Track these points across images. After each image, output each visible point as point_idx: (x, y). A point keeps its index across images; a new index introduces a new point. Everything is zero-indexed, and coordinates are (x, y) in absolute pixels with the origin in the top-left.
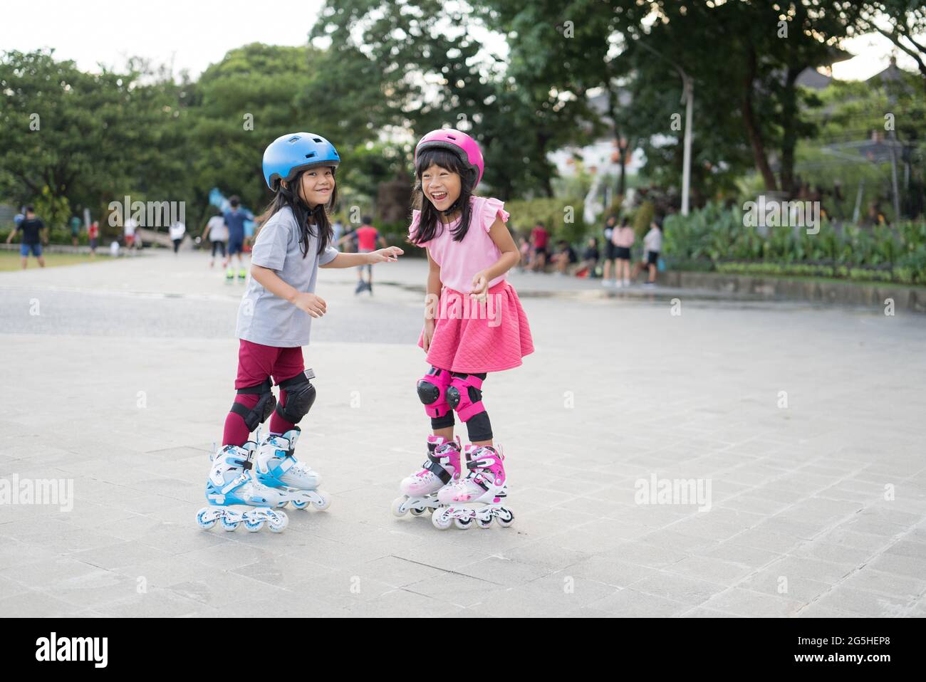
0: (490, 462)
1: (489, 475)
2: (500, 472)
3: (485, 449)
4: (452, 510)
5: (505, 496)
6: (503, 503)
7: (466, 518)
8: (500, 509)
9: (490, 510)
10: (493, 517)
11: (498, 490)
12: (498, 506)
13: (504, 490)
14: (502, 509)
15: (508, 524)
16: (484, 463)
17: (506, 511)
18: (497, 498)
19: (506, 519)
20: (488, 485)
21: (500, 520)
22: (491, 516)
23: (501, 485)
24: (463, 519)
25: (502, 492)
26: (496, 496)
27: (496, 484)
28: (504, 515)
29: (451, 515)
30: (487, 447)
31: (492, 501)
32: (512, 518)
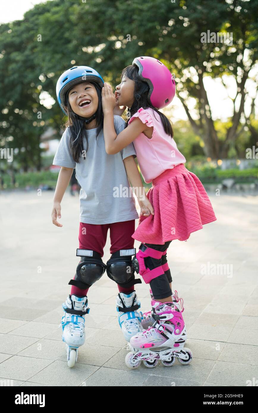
0: (170, 317)
1: (170, 327)
2: (179, 323)
3: (166, 306)
4: (140, 354)
5: (184, 341)
6: (181, 347)
7: (151, 360)
8: (179, 351)
9: (171, 353)
10: (174, 359)
11: (177, 338)
12: (178, 349)
13: (183, 337)
14: (181, 351)
15: (187, 363)
16: (165, 317)
17: (184, 353)
18: (177, 344)
19: (185, 359)
20: (168, 335)
21: (180, 360)
22: (172, 358)
23: (179, 334)
24: (149, 361)
25: (181, 339)
26: (176, 343)
27: (176, 334)
28: (182, 356)
29: (139, 359)
30: (167, 304)
31: (172, 346)
32: (190, 357)
